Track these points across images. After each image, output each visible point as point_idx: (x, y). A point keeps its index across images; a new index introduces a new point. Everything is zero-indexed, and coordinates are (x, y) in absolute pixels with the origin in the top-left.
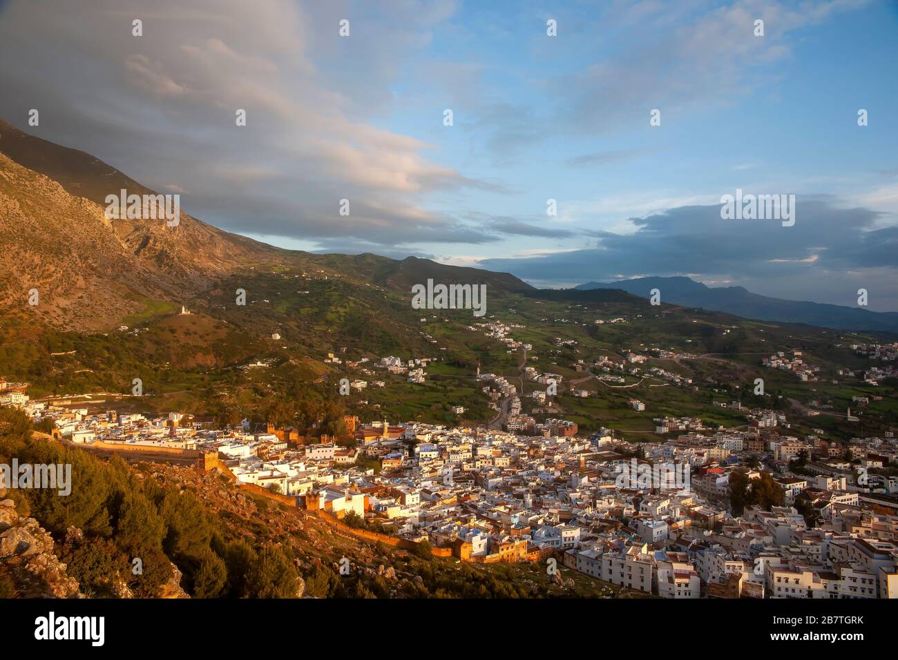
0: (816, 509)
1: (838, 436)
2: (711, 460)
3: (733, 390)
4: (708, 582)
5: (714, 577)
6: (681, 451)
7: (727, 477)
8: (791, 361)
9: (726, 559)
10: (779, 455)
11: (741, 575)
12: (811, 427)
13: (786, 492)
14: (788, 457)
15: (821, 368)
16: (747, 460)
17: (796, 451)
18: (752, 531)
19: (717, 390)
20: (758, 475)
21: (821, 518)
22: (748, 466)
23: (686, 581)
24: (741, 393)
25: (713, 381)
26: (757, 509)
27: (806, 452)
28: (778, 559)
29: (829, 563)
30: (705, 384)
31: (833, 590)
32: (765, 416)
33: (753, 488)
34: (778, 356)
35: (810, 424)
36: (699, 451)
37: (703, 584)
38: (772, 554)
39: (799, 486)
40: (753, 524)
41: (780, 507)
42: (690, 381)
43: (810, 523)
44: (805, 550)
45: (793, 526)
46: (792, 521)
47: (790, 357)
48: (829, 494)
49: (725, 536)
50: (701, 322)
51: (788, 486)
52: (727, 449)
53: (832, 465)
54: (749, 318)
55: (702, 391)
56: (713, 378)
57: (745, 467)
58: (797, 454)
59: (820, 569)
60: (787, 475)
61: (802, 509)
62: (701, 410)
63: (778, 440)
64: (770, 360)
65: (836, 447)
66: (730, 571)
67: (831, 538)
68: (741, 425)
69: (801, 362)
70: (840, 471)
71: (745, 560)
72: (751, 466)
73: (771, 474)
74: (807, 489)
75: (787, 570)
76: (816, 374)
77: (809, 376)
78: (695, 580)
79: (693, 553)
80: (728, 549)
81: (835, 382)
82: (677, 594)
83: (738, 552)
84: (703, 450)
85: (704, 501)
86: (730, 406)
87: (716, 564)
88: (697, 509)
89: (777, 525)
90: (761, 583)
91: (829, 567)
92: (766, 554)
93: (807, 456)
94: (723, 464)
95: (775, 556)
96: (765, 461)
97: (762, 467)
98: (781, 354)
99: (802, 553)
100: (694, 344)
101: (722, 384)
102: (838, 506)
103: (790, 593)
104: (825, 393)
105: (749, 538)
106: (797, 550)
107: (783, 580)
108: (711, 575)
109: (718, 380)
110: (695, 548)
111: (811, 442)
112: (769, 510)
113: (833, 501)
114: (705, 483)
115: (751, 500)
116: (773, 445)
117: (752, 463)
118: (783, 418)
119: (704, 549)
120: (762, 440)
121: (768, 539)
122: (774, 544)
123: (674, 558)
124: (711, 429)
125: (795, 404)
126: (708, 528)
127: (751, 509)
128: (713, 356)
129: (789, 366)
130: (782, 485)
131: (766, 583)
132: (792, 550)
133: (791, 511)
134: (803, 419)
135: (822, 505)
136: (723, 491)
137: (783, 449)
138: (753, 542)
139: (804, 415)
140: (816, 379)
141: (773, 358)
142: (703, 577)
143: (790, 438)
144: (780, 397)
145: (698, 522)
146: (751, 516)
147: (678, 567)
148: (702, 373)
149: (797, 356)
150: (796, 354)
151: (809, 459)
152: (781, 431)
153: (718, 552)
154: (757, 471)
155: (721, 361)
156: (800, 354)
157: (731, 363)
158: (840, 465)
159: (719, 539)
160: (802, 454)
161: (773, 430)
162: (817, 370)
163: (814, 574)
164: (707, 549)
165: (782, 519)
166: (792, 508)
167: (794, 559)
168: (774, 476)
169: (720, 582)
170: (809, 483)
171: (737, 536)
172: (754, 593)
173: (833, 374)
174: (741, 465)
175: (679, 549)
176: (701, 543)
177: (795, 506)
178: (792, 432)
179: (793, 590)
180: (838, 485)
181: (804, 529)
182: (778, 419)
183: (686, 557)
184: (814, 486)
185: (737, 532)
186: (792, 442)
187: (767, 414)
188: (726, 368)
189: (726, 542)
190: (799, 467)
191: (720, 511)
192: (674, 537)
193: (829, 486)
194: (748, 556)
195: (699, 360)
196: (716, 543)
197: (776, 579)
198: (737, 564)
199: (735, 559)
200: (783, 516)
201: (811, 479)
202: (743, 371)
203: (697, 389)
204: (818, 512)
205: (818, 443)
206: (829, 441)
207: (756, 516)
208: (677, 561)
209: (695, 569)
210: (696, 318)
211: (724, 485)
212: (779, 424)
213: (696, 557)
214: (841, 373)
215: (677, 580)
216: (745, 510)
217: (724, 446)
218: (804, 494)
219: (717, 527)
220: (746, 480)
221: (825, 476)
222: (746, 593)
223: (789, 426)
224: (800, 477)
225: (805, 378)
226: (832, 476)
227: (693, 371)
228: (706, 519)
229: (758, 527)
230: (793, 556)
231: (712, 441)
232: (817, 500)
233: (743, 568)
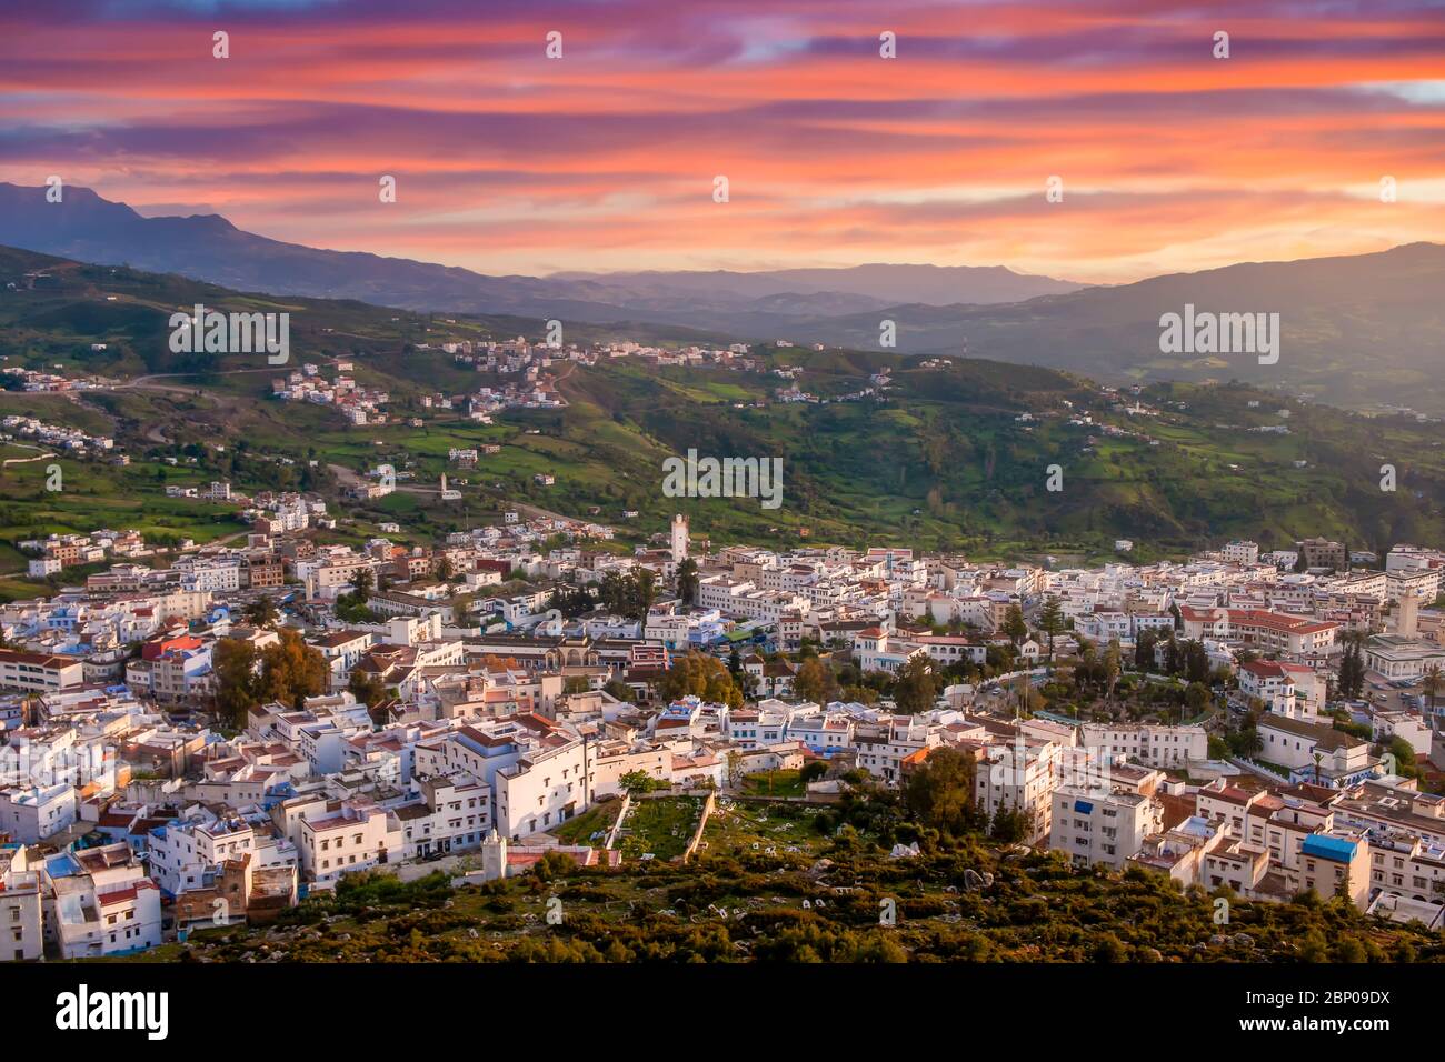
0: (389, 687)
1: (425, 532)
2: (169, 622)
3: (212, 456)
4: (178, 892)
5: (190, 880)
6: (96, 612)
7: (209, 652)
8: (331, 383)
9: (215, 833)
10: (316, 587)
11: (248, 857)
12: (375, 521)
13: (333, 663)
14: (334, 589)
15: (392, 394)
16: (250, 609)
17: (349, 574)
18: (267, 759)
19: (174, 461)
20: (274, 638)
21: (399, 702)
22: (251, 622)
23: (127, 905)
24: (229, 462)
25: (163, 440)
26: (277, 712)
27: (368, 574)
28: (322, 805)
29: (415, 786)
30: (145, 448)
31: (423, 836)
32: (283, 508)
33: (266, 668)
34: (305, 374)
35: (372, 514)
36: (140, 606)
37: (167, 901)
38: (309, 797)
39: (357, 646)
40: (268, 744)
41: (322, 697)
42: (109, 444)
43: (380, 718)
44: (371, 773)
45: (347, 732)
46: (344, 719)
47: (330, 375)
48: (412, 652)
49: (210, 783)
50: (130, 299)
51: (334, 651)
52: (205, 590)
53: (416, 593)
54: (240, 290)
55: (141, 466)
56: (163, 433)
57: (245, 626)
58: (350, 581)
59: (399, 803)
60: (336, 626)
61: (363, 692)
62: (140, 510)
63: (312, 557)
64: (288, 382)
65: (424, 556)
66: (226, 856)
67: (418, 738)
68: (231, 534)
69: (351, 384)
70: (430, 603)
71: (255, 825)
72: (259, 621)
73: (302, 631)
74: (373, 650)
75: (340, 821)
76: (381, 408)
77: (370, 415)
78: (150, 896)
79: (140, 838)
80: (217, 810)
81: (418, 423)
82: (107, 941)
83: (240, 810)
84: (150, 601)
85: (159, 716)
86: (206, 494)
87: (195, 848)
88: (143, 739)
89: (316, 735)
90: (290, 862)
91: (415, 795)
92: (297, 800)
93: (370, 583)
94: (199, 625)
95: (315, 800)
96: (287, 606)
97: (282, 619)
98: (312, 369)
99: (367, 780)
100: (114, 355)
101: (185, 445)
102: (430, 673)
103: (347, 864)
104: (401, 447)
105: (262, 775)
106: (358, 776)
107: (333, 844)
108: (184, 876)
109: (176, 437)
110: (144, 827)
111: (377, 552)
112: (299, 706)
113: (419, 664)
114: (157, 675)
115: (262, 692)
116: (302, 569)
117: (258, 613)
118: (320, 507)
119: (164, 823)
120: (279, 560)
121: (301, 769)
122: (315, 775)
123: (97, 863)
124: (165, 550)
125: (345, 475)
126: (169, 775)
127: (261, 713)
128: (159, 381)
129: (329, 395)
130: (323, 649)
131: (300, 860)
132: (347, 779)
133: (342, 703)
134: (361, 505)
135: (399, 676)
136: (202, 686)
137: (324, 574)
138: (272, 781)
139: (361, 497)
140: (382, 419)
141: (294, 378)
142: (166, 885)
143: (335, 550)
144: (313, 463)
145: (148, 767)
146: (265, 728)
147: (105, 879)
148: (135, 423)
149: (344, 373)
150: (341, 367)
151: (374, 587)
152: (318, 535)
153: (198, 822)
154: (273, 628)
155: (181, 392)
156: (349, 367)
157: (205, 395)
158: (430, 592)
159: (198, 793)
160: (360, 580)
161: (300, 536)
162: (383, 399)
163: (390, 816)
164: (173, 822)
165: (325, 721)
166: (345, 695)
167: (352, 797)
168: (308, 635)
169: (205, 886)
170: (377, 636)
171: (237, 777)
172: (275, 887)
173: (412, 405)
174: (236, 622)
175: (106, 839)
176: (158, 813)
177: (351, 689)
178: (341, 536)
179: (352, 859)
180: (428, 630)
181: (368, 731)
182: (310, 511)
183: (125, 851)
184: (386, 640)
185: (235, 769)
186: (340, 556)
187: (288, 502)
188: (192, 407)
189: (213, 795)
190: (354, 607)
191: (196, 731)
192: (91, 814)
193: (412, 638)
194: (261, 814)
195: (128, 390)
196: (191, 803)
197: (318, 846)
198: (238, 837)
199: (234, 828)
200: (328, 713)
201: (379, 628)
202: (233, 411)
203: (126, 460)
204: (393, 692)
205: (390, 552)
206: (409, 545)
207: (274, 726)
208: (103, 866)
209: (147, 873)
210: (116, 291)
211: (201, 673)
212: (313, 522)
213: (147, 846)
214: (428, 403)
215: (104, 911)
216: (252, 717)
217: (198, 586)
218: (368, 662)
219: (192, 768)
220: (249, 654)
221: (403, 616)
222: (262, 891)
223: (333, 524)
224: (358, 627)
225: (361, 419)
226: (417, 614)
227: (113, 418)
228: (165, 755)
229: (279, 748)
230: (351, 791)
231: (170, 578)
232: (391, 669)
233: (252, 843)
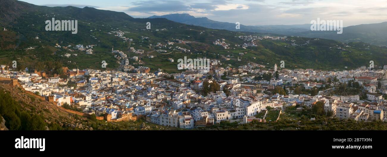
0: (229, 90)
1: (235, 66)
2: (197, 78)
3: (204, 53)
4: (196, 120)
6: (187, 76)
7: (202, 83)
8: (222, 42)
9: (202, 112)
10: (218, 74)
11: (207, 116)
12: (227, 64)
13: (220, 86)
14: (221, 74)
15: (230, 44)
16: (208, 77)
17: (223, 72)
18: (210, 101)
19: (198, 54)
20: (212, 81)
21: (231, 93)
22: (208, 79)
23: (189, 121)
24: (206, 54)
25: (197, 50)
26: (212, 93)
27: (226, 72)
28: (218, 109)
29: (233, 107)
30: (195, 52)
31: (234, 115)
32: (214, 61)
33: (210, 86)
34: (218, 41)
35: (227, 63)
36: (193, 75)
37: (195, 121)
39: (224, 84)
40: (210, 98)
41: (219, 91)
42: (189, 51)
43: (227, 95)
44: (226, 104)
45: (222, 97)
46: (222, 95)
47: (221, 41)
48: (233, 85)
49: (202, 104)
50: (193, 30)
51: (221, 84)
52: (202, 73)
53: (234, 76)
54: (209, 28)
55: (194, 54)
56: (197, 49)
59: (230, 110)
60: (221, 80)
61: (225, 91)
63: (218, 69)
64: (215, 42)
65: (235, 70)
66: (203, 116)
67: (233, 99)
69: (224, 42)
70: (236, 77)
71: (208, 111)
72: (210, 79)
73: (216, 81)
74: (227, 84)
75: (221, 112)
76: (229, 46)
77: (227, 47)
78: (192, 120)
79: (191, 111)
80: (203, 108)
81: (234, 49)
82: (186, 126)
83: (206, 108)
84: (194, 75)
85: (195, 92)
87: (199, 114)
88: (192, 96)
89: (218, 98)
90: (213, 118)
91: (233, 108)
92: (214, 108)
94: (201, 79)
95: (217, 108)
96: (214, 77)
97: (213, 79)
98: (219, 40)
99: (225, 105)
100: (191, 38)
101: (200, 51)
102: (235, 88)
103: (222, 119)
104: (232, 52)
105: (209, 103)
106: (224, 105)
107: (220, 115)
108: (197, 118)
109: (199, 50)
110: (192, 109)
111: (228, 69)
112: (215, 93)
113: (234, 87)
114: (195, 86)
115: (210, 90)
116: (216, 71)
117: (210, 78)
118: (219, 61)
119: (195, 109)
120: (213, 69)
121: (215, 103)
122: (217, 104)
123: (185, 114)
125: (223, 57)
126: (196, 102)
127: (210, 93)
128: (197, 42)
129: (221, 44)
130: (219, 84)
131: (215, 117)
132: (222, 105)
133: (222, 93)
134: (225, 61)
135: (231, 89)
136: (201, 88)
137: (219, 72)
138: (211, 104)
139: (226, 60)
140: (229, 48)
141: (216, 41)
142: (195, 119)
143: (221, 68)
144: (218, 55)
145: (193, 100)
146: (210, 96)
147: (186, 117)
148: (193, 48)
149: (224, 41)
150: (223, 40)
151: (227, 74)
152: (219, 66)
153: (200, 110)
154: (212, 80)
155: (199, 43)
156: (224, 40)
157: (203, 44)
158: (236, 75)
159: (200, 105)
160: (225, 73)
161: (216, 66)
162: (229, 45)
163: (229, 112)
165: (219, 95)
166: (222, 91)
167: (223, 108)
168: (217, 81)
169: (200, 120)
170: (227, 82)
171: (206, 103)
172: (211, 121)
173: (234, 46)
174: (206, 79)
175: (187, 110)
176: (194, 107)
177: (223, 90)
178: (222, 66)
179: (223, 118)
180: (235, 82)
181: (226, 97)
182: (218, 62)
183: (189, 113)
184: (229, 83)
185: (205, 102)
186: (222, 69)
188: (201, 46)
189: (202, 106)
190: (224, 77)
191: (200, 95)
192: (185, 106)
193: (233, 83)
194: (209, 110)
195: (192, 43)
196: (199, 107)
197: (217, 116)
198: (205, 113)
199: (205, 111)
200: (220, 94)
201: (228, 81)
202: (207, 46)
203: (192, 53)
204: (230, 91)
205: (230, 69)
206: (233, 68)
207: (211, 96)
208: (186, 115)
209: (192, 117)
210: (191, 29)
211: (201, 86)
212: (218, 64)
213: (192, 112)
214: (236, 45)
215: (186, 122)
216: (208, 94)
217: (201, 73)
218: (226, 86)
219: (199, 101)
220: (208, 84)
221: (232, 79)
222: (209, 122)
223: (221, 64)
224: (224, 81)
226: (234, 79)
227: (190, 47)
228: (195, 98)
229: (212, 99)
230: (223, 107)
232: (229, 88)
233: (207, 114)
